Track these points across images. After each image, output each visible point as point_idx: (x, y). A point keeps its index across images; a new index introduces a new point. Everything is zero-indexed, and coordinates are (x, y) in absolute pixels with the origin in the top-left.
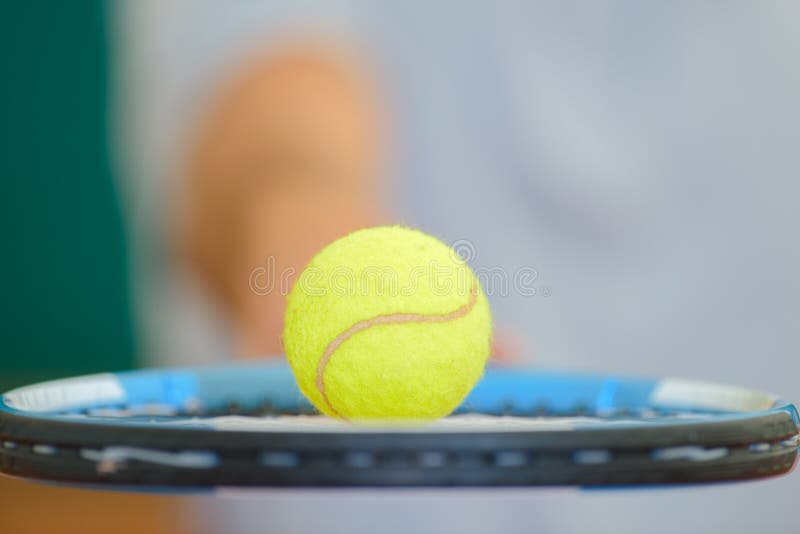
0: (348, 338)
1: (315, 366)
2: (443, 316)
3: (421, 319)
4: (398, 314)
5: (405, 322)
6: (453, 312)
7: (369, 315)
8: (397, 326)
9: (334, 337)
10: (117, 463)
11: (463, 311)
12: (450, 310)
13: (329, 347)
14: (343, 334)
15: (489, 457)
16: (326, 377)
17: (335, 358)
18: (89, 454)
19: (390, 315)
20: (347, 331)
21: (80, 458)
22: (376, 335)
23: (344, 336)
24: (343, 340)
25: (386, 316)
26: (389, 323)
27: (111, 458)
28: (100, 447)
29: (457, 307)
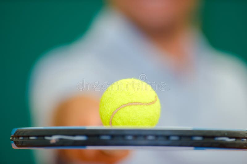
0: (120, 109)
1: (109, 118)
2: (147, 103)
3: (141, 104)
4: (135, 102)
5: (137, 105)
6: (150, 103)
7: (126, 103)
8: (134, 106)
9: (115, 109)
10: (56, 140)
11: (153, 102)
12: (150, 102)
13: (114, 112)
14: (118, 108)
15: (168, 137)
16: (113, 122)
17: (116, 115)
18: (47, 138)
19: (132, 103)
20: (120, 107)
21: (44, 139)
22: (128, 109)
23: (118, 109)
24: (118, 110)
25: (131, 103)
26: (132, 105)
27: (54, 139)
28: (51, 136)
29: (151, 101)
